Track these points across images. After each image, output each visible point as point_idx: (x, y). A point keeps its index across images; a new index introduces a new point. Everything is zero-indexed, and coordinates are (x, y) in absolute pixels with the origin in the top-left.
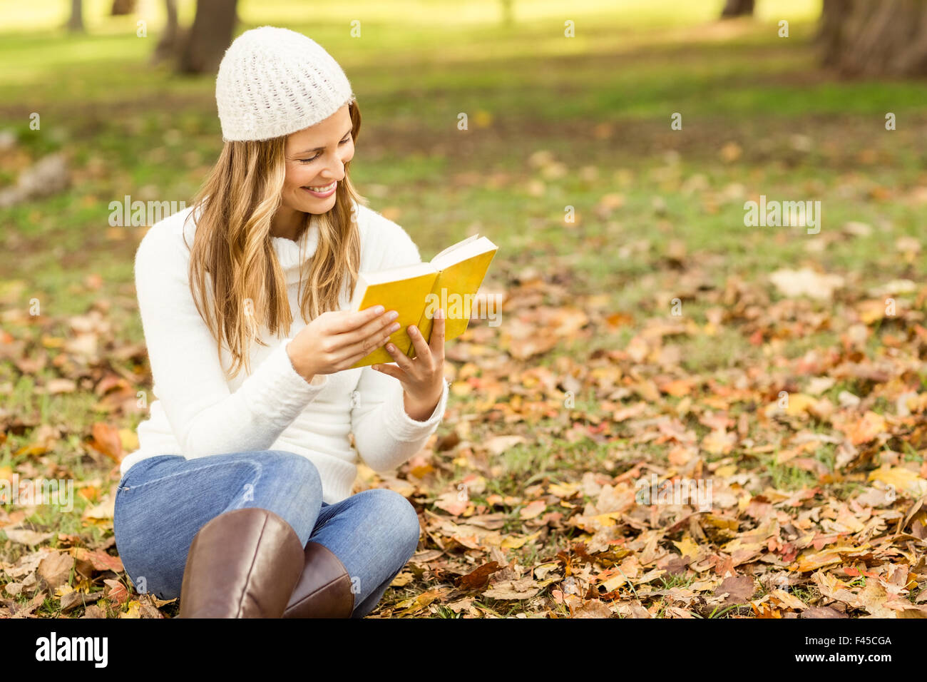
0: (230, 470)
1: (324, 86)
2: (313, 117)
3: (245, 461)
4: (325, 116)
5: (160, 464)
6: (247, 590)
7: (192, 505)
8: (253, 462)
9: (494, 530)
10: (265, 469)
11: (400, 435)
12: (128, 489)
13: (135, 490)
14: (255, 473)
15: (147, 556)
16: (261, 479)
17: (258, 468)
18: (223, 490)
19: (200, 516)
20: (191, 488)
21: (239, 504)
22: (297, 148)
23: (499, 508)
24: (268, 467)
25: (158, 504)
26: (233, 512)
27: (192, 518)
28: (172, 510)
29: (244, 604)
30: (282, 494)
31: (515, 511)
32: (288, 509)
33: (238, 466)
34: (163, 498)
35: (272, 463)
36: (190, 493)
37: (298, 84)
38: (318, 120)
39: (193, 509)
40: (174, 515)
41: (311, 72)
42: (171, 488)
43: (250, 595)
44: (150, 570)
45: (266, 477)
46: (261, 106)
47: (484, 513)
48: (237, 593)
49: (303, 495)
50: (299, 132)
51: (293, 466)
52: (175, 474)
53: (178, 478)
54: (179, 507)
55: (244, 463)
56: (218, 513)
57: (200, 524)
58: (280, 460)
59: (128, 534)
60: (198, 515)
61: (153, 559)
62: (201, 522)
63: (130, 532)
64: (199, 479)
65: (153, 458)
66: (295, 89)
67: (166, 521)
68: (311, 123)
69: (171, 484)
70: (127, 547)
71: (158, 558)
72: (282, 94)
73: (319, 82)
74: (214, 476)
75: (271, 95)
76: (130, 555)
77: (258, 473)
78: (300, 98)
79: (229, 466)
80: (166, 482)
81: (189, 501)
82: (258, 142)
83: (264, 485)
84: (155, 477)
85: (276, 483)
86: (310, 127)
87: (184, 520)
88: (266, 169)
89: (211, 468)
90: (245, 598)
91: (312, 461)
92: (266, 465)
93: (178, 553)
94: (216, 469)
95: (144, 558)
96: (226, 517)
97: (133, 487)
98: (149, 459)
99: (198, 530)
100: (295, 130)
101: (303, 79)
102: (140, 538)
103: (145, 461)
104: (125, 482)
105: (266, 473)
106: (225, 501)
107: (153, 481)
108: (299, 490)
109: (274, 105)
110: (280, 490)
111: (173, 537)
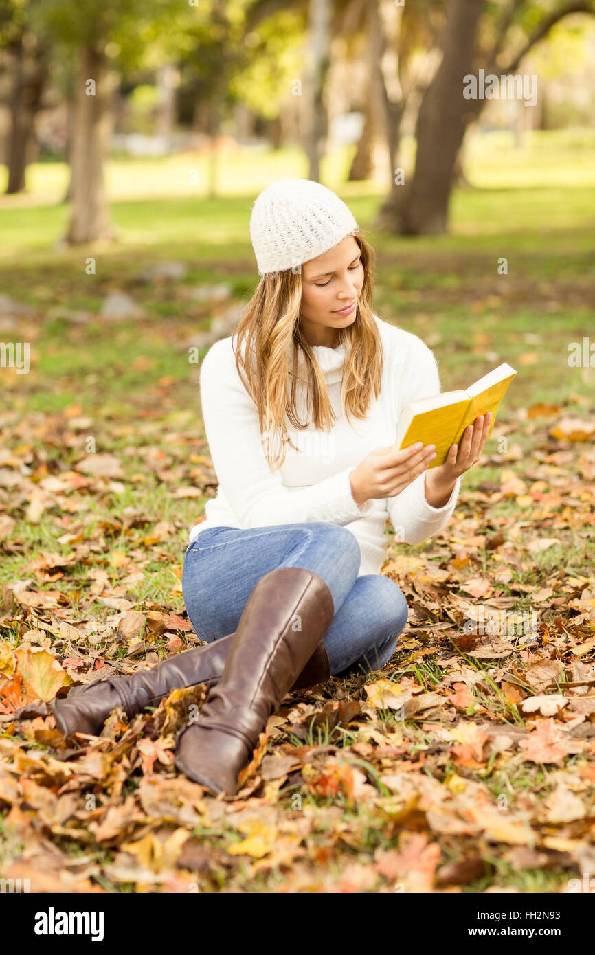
0: (286, 535)
1: (328, 222)
2: (320, 248)
3: (299, 529)
4: (330, 246)
5: (225, 532)
6: (283, 636)
7: (253, 563)
8: (305, 530)
9: (503, 609)
10: (315, 535)
11: (420, 516)
12: (196, 550)
13: (203, 552)
14: (306, 537)
15: (209, 605)
16: (311, 543)
17: (309, 534)
18: (279, 551)
19: (258, 572)
20: (252, 549)
21: (290, 562)
22: (312, 273)
23: (516, 593)
24: (318, 535)
25: (223, 562)
26: (285, 568)
27: (251, 574)
28: (235, 567)
29: (278, 646)
30: (326, 558)
31: (529, 597)
32: (329, 571)
33: (293, 532)
34: (227, 557)
35: (321, 532)
36: (251, 553)
37: (306, 222)
38: (325, 249)
39: (253, 567)
40: (236, 572)
41: (317, 211)
42: (235, 550)
43: (284, 639)
44: (211, 617)
45: (315, 542)
46: (280, 242)
47: (500, 596)
48: (274, 636)
49: (343, 560)
50: (310, 261)
51: (338, 536)
52: (239, 539)
53: (241, 542)
54: (240, 565)
55: (298, 531)
56: (273, 569)
57: (257, 579)
58: (328, 530)
59: (195, 587)
60: (256, 571)
61: (214, 608)
62: (259, 577)
63: (197, 585)
64: (260, 543)
65: (218, 528)
66: (304, 226)
67: (229, 576)
68: (319, 253)
69: (235, 547)
70: (193, 598)
71: (219, 607)
72: (294, 230)
73: (323, 218)
74: (272, 540)
75: (285, 233)
76: (195, 604)
77: (309, 538)
78: (308, 233)
79: (286, 532)
80: (232, 545)
81: (250, 560)
82: (281, 272)
83: (313, 548)
84: (222, 541)
85: (323, 548)
86: (319, 257)
87: (244, 576)
88: (288, 293)
89: (270, 535)
90: (280, 640)
91: (354, 534)
92: (316, 533)
93: (236, 603)
94: (275, 534)
95: (207, 607)
96: (280, 572)
97: (202, 549)
98: (215, 528)
99: (256, 584)
100: (307, 260)
101: (310, 217)
102: (205, 590)
103: (211, 529)
104: (193, 545)
105: (316, 539)
106: (279, 559)
107: (220, 544)
108: (340, 557)
109: (289, 240)
110: (325, 554)
111: (233, 589)
